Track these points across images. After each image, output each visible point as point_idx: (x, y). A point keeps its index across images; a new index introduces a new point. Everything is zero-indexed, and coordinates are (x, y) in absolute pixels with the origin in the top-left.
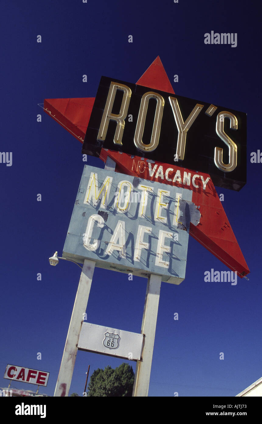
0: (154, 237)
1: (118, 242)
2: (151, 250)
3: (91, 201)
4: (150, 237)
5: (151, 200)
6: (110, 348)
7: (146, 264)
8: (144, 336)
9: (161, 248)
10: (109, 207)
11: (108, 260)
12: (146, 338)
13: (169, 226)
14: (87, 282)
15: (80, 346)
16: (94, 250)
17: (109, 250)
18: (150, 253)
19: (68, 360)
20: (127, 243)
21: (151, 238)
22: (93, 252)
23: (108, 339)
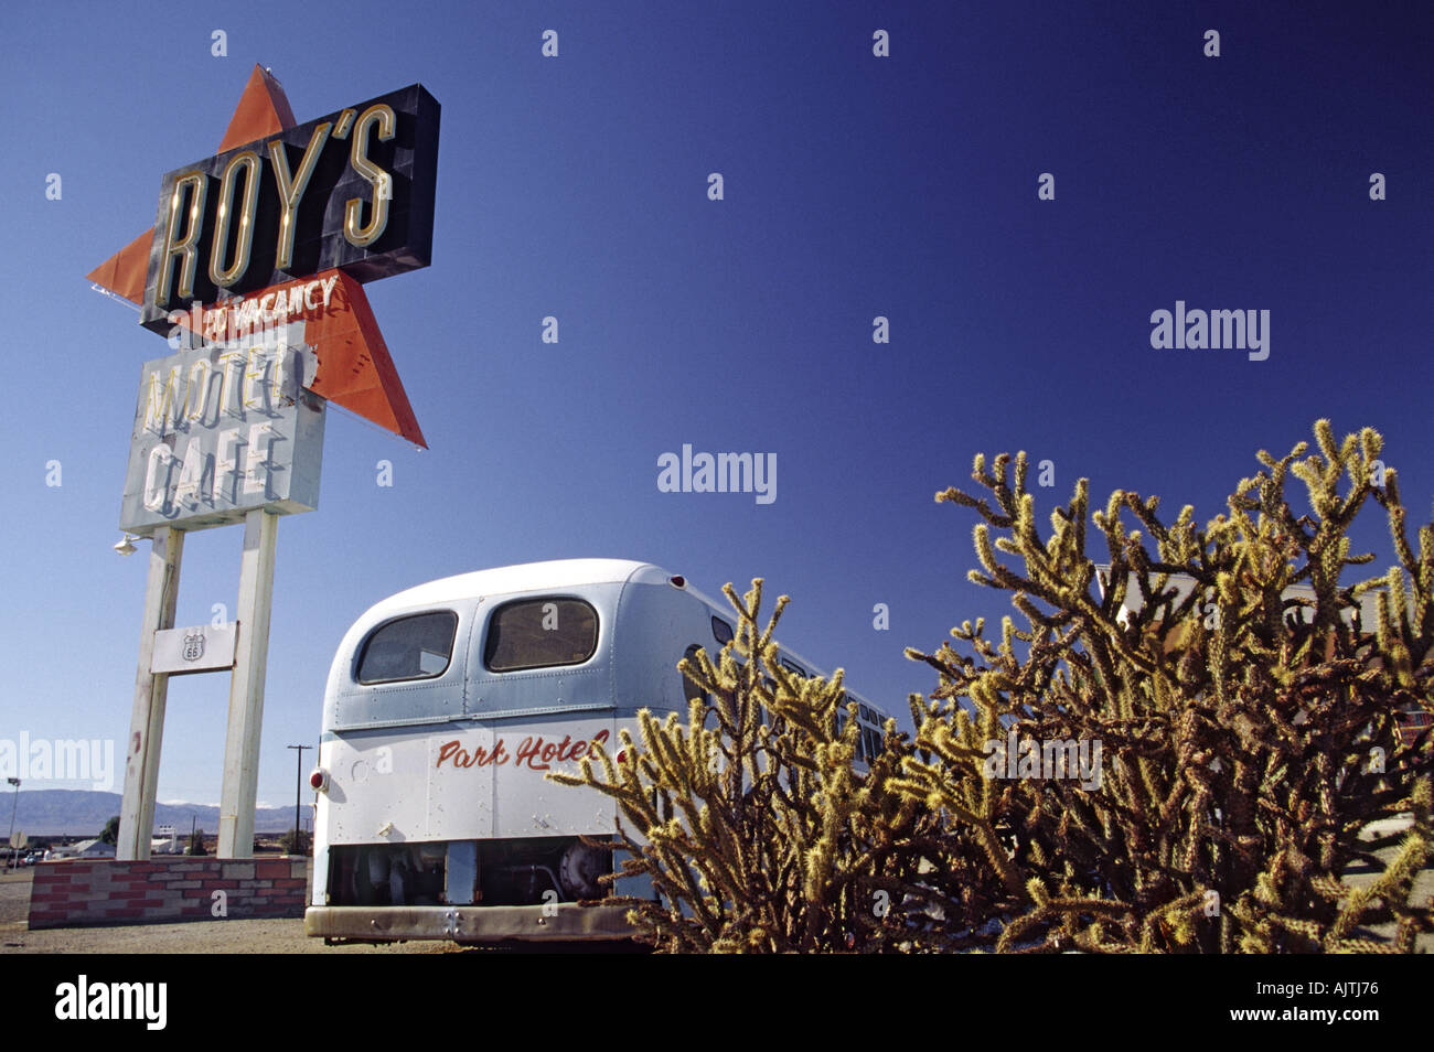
0: (244, 445)
1: (190, 479)
2: (241, 469)
3: (153, 425)
4: (238, 446)
5: (237, 377)
6: (192, 660)
7: (231, 499)
8: (238, 623)
9: (254, 456)
10: (177, 423)
11: (180, 517)
12: (241, 626)
13: (268, 412)
14: (159, 565)
15: (156, 670)
16: (158, 508)
17: (178, 498)
18: (237, 475)
19: (141, 695)
20: (204, 476)
21: (238, 448)
22: (158, 512)
23: (188, 647)
